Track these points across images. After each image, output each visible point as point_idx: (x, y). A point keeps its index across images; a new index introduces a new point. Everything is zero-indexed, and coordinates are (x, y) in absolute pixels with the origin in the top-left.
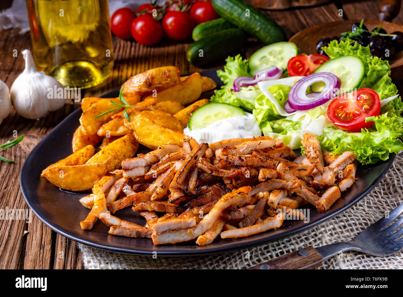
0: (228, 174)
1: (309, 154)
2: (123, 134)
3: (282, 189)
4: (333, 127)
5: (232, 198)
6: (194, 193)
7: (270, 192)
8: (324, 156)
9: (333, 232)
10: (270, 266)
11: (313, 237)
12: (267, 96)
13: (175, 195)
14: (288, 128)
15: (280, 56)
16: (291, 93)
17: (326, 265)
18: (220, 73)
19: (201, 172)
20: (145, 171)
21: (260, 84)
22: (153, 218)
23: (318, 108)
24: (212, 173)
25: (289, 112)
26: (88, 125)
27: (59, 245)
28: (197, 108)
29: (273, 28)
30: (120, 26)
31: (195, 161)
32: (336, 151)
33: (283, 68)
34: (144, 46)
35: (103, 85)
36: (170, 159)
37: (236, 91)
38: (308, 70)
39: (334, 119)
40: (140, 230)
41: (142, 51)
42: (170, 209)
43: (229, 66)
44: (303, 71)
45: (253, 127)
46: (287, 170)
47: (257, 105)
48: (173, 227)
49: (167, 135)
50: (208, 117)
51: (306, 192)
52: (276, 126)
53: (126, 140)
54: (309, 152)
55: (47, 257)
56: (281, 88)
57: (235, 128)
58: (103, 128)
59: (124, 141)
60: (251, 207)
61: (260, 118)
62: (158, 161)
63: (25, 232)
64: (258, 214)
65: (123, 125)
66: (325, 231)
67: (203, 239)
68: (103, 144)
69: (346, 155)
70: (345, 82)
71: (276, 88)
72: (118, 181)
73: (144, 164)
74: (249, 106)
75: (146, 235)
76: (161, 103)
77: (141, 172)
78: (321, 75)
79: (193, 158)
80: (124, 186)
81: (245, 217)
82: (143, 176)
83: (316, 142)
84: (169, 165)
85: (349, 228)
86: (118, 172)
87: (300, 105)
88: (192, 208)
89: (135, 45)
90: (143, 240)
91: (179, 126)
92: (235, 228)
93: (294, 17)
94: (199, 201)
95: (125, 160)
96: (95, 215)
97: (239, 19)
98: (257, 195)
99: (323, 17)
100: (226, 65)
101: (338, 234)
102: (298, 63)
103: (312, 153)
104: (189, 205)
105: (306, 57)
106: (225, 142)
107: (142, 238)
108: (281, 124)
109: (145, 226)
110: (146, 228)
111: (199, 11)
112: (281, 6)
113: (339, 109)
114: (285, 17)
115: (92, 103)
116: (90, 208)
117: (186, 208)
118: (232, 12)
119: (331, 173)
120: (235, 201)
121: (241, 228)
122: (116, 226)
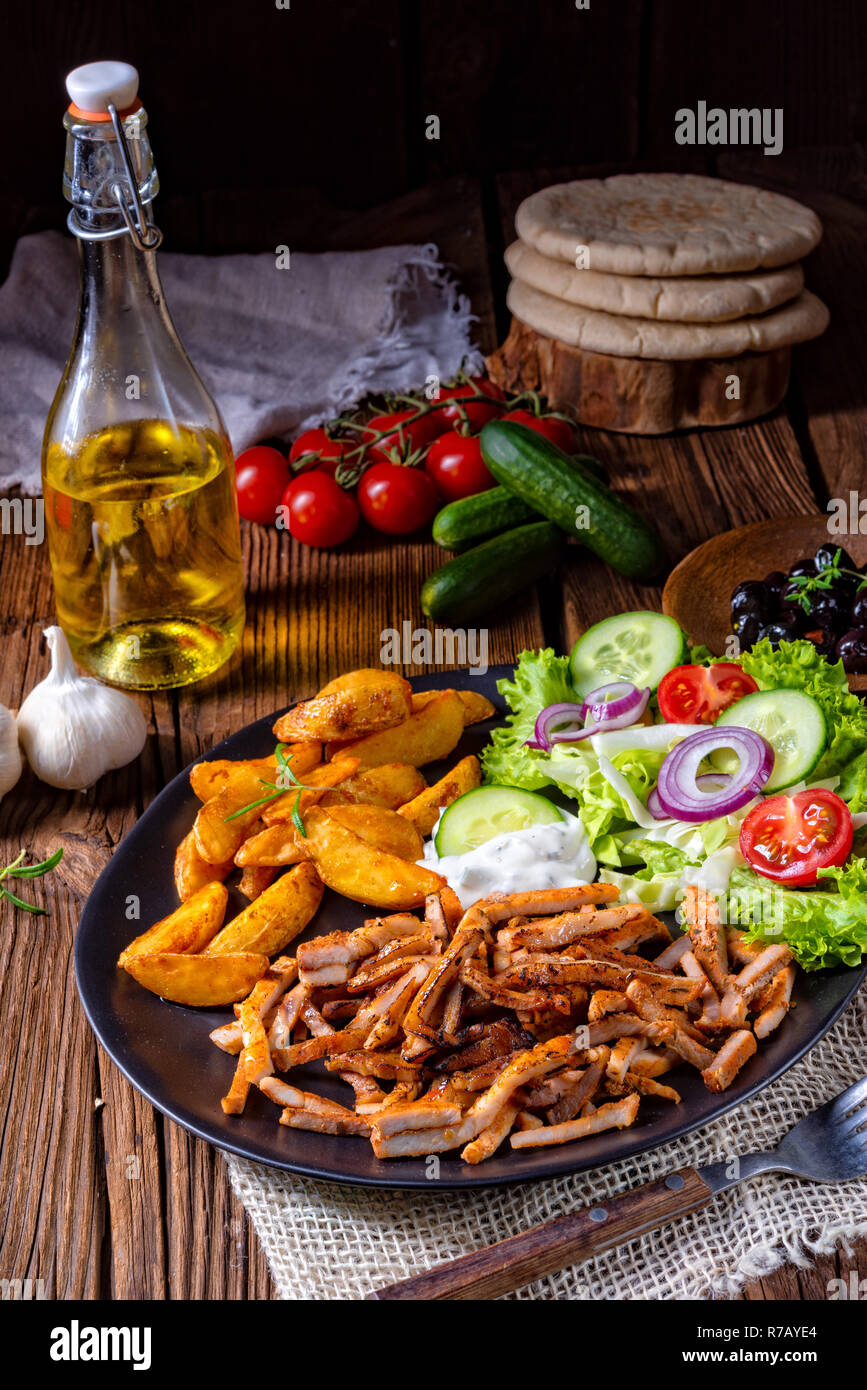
0: (525, 1004)
1: (698, 936)
2: (293, 864)
3: (637, 1035)
5: (535, 1064)
6: (455, 1042)
7: (611, 1044)
8: (729, 942)
9: (739, 1124)
10: (609, 1211)
11: (697, 1137)
12: (609, 779)
13: (415, 1046)
14: (655, 863)
15: (642, 652)
16: (665, 771)
17: (720, 1203)
18: (504, 686)
19: (468, 991)
20: (348, 974)
21: (596, 741)
22: (370, 1091)
23: (720, 822)
24: (492, 998)
25: (657, 819)
26: (212, 839)
27: (174, 1136)
28: (452, 793)
29: (629, 530)
30: (251, 496)
31: (458, 969)
32: (755, 935)
33: (650, 688)
34: (312, 550)
35: (222, 675)
36: (401, 952)
38: (705, 705)
40: (345, 1120)
41: (310, 564)
42: (405, 1075)
43: (524, 672)
44: (692, 707)
45: (578, 851)
46: (649, 997)
47: (587, 797)
48: (414, 1124)
49: (389, 871)
50: (478, 823)
51: (685, 1043)
52: (628, 849)
53: (299, 882)
55: (151, 1166)
56: (642, 756)
57: (537, 858)
58: (248, 847)
59: (295, 883)
60: (574, 1075)
61: (595, 828)
62: (376, 951)
63: (98, 1103)
64: (586, 1094)
65: (290, 841)
66: (723, 1123)
67: (475, 1149)
68: (244, 879)
69: (772, 953)
70: (783, 758)
71: (633, 757)
72: (291, 994)
73: (346, 959)
74: (571, 795)
75: (358, 1131)
76: (371, 772)
77: (337, 975)
78: (731, 734)
79: (453, 963)
80: (305, 1008)
81: (560, 1099)
82: (345, 985)
83: (713, 909)
84: (402, 967)
85: (771, 1114)
86: (286, 967)
87: (682, 808)
88: (449, 1074)
89: (290, 543)
90: (352, 1140)
91: (414, 839)
92: (540, 1122)
93: (684, 461)
94: (465, 1058)
95: (304, 948)
96: (250, 1080)
97: (549, 502)
98: (585, 1055)
99: (757, 466)
100: (517, 668)
101: (749, 1128)
102: (682, 687)
103: (704, 934)
104: (444, 1067)
105: (702, 672)
106: (517, 902)
107: (350, 1136)
108: (640, 850)
109: (354, 1110)
110: (358, 1115)
111: (449, 462)
112: (652, 428)
113: (765, 833)
114: (662, 461)
115: (216, 775)
116: (232, 1052)
117: (438, 1074)
118: (532, 483)
119: (739, 1000)
120: (539, 1070)
121: (551, 1124)
122: (295, 1108)
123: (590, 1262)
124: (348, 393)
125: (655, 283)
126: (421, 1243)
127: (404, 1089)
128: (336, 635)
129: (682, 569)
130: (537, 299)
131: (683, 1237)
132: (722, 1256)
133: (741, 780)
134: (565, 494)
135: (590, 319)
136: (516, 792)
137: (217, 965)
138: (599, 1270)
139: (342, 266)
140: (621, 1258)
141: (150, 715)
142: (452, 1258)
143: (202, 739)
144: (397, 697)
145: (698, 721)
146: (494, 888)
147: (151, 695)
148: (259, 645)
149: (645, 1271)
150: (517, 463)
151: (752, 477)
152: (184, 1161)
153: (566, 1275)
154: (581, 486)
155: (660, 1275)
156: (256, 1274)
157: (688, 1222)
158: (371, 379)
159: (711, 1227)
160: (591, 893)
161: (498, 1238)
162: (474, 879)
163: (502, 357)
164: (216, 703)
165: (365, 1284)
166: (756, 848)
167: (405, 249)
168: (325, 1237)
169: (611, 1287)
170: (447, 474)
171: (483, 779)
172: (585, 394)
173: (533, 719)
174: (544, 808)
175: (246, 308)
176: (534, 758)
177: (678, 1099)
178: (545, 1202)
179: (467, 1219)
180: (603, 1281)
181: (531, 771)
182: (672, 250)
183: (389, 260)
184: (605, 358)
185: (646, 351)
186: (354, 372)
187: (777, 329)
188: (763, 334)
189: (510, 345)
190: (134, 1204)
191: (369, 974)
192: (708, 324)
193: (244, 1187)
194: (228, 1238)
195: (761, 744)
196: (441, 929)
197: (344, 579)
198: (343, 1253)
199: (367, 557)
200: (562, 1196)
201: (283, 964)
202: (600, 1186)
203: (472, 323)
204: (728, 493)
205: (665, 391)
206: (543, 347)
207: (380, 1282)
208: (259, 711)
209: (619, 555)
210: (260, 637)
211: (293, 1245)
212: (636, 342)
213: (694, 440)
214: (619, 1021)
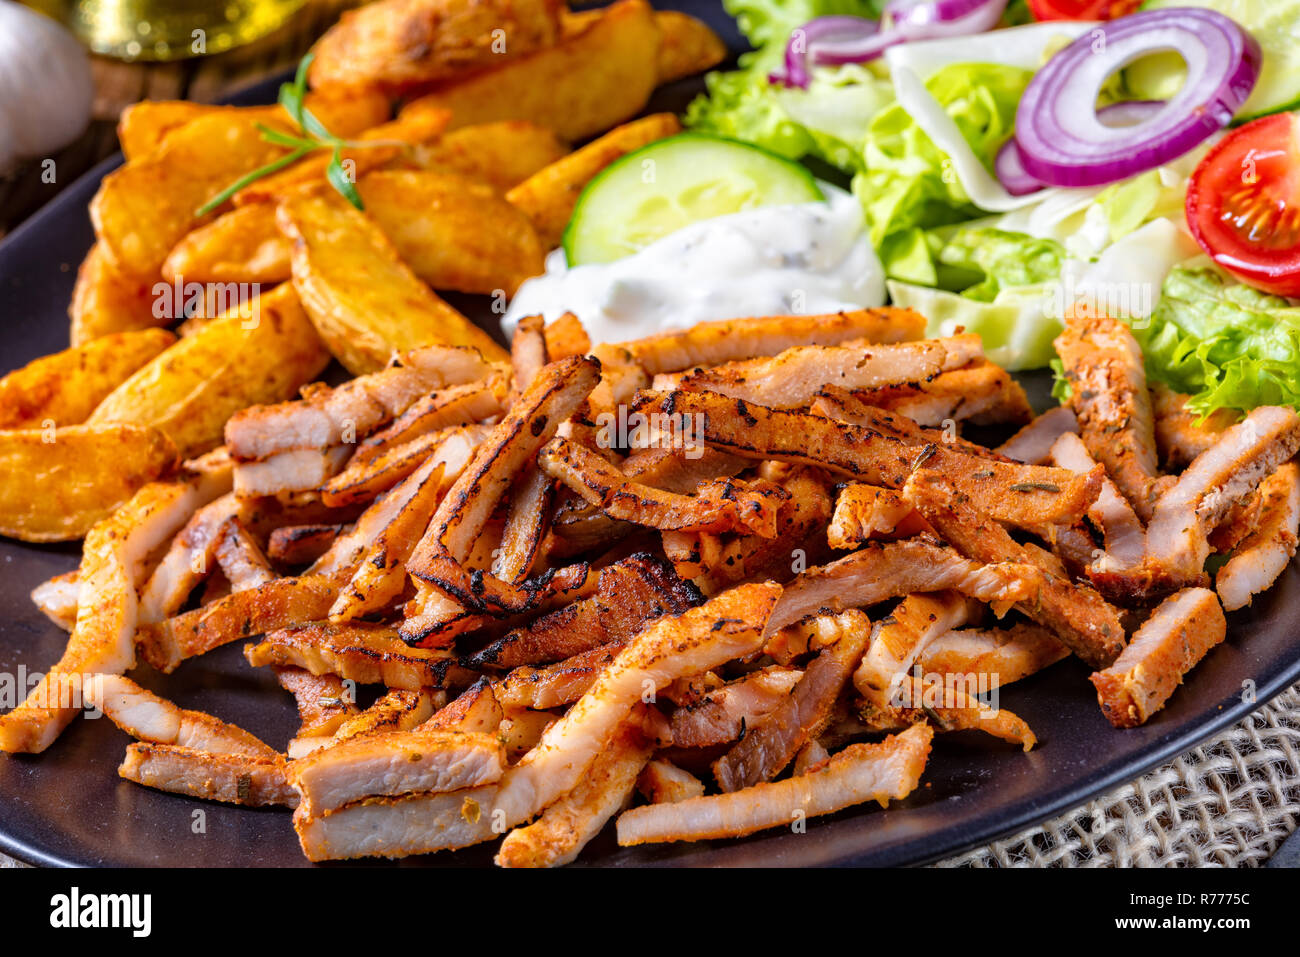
0: (679, 517)
1: (1090, 405)
2: (275, 277)
3: (943, 596)
4: (1209, 272)
5: (682, 648)
6: (517, 600)
7: (878, 612)
8: (1159, 417)
9: (1176, 807)
11: (1073, 835)
12: (921, 119)
13: (431, 609)
14: (1002, 270)
16: (1031, 101)
19: (559, 494)
20: (328, 469)
21: (896, 57)
22: (329, 708)
23: (1144, 181)
24: (608, 504)
25: (1015, 193)
26: (125, 230)
28: (611, 159)
31: (537, 440)
32: (1217, 393)
37: (789, 83)
39: (1214, 239)
40: (256, 771)
42: (403, 674)
45: (846, 256)
47: (873, 156)
48: (390, 782)
50: (654, 206)
52: (953, 254)
53: (283, 313)
54: (1090, 395)
56: (986, 75)
57: (761, 262)
58: (191, 247)
60: (781, 679)
61: (885, 213)
62: (388, 421)
64: (807, 724)
65: (276, 233)
66: (1137, 803)
67: (526, 847)
69: (1261, 424)
70: (1280, 58)
71: (963, 80)
72: (208, 510)
73: (322, 440)
74: (840, 158)
75: (283, 796)
76: (464, 136)
78: (1170, 21)
79: (526, 429)
81: (745, 733)
82: (320, 491)
83: (1122, 348)
84: (429, 448)
85: (1251, 787)
86: (218, 463)
87: (1064, 161)
88: (503, 673)
90: (263, 814)
91: (528, 243)
92: (697, 786)
94: (539, 639)
95: (242, 416)
98: (808, 629)
101: (1199, 818)
103: (1103, 400)
104: (492, 658)
106: (704, 336)
107: (267, 809)
108: (975, 251)
109: (284, 751)
110: (286, 760)
113: (1242, 189)
116: (61, 624)
117: (479, 670)
119: (1190, 521)
120: (695, 660)
121: (720, 792)
122: (155, 743)
127: (397, 705)
133: (1190, 100)
136: (733, 148)
144: (528, 1)
145: (1104, 17)
146: (669, 320)
160: (866, 322)
162: (628, 301)
166: (1223, 220)
174: (786, 179)
177: (1029, 740)
181: (770, 124)
191: (369, 465)
195: (1232, 35)
214: (910, 556)
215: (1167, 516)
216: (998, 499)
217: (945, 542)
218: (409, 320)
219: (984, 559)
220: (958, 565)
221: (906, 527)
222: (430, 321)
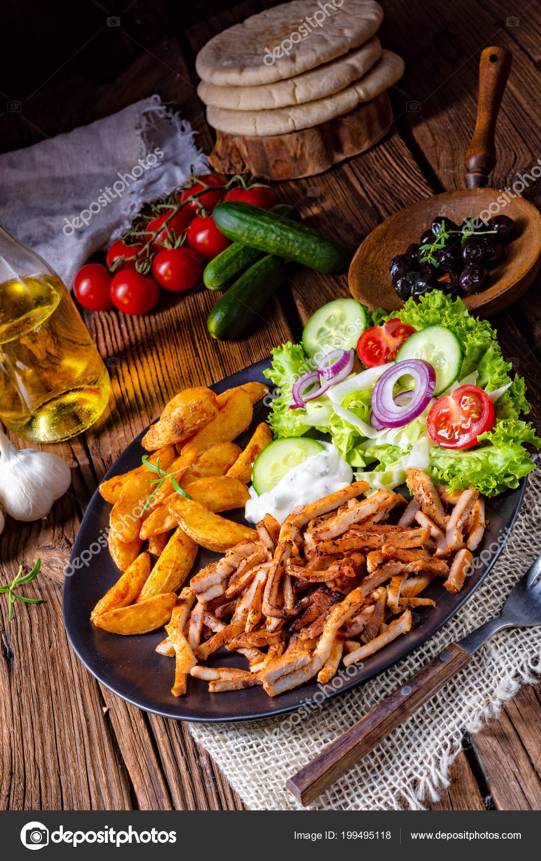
0: (329, 578)
1: (421, 498)
2: (174, 528)
4: (438, 447)
5: (344, 613)
6: (295, 612)
7: (386, 584)
8: (440, 494)
9: (476, 604)
10: (412, 686)
11: (453, 621)
12: (344, 417)
13: (273, 623)
14: (384, 459)
15: (343, 326)
16: (374, 400)
17: (477, 658)
18: (268, 373)
19: (294, 580)
20: (224, 588)
21: (329, 393)
22: (256, 656)
23: (415, 421)
24: (309, 579)
25: (378, 431)
28: (256, 451)
29: (318, 245)
31: (283, 568)
32: (453, 484)
33: (352, 349)
34: (138, 317)
35: (107, 416)
36: (250, 566)
38: (388, 349)
40: (246, 679)
41: (139, 326)
42: (272, 641)
43: (277, 361)
44: (380, 353)
45: (338, 465)
47: (334, 430)
48: (284, 671)
50: (275, 467)
52: (367, 454)
53: (181, 538)
55: (145, 739)
56: (358, 395)
57: (315, 478)
58: (145, 527)
59: (180, 541)
60: (369, 609)
61: (344, 447)
62: (235, 570)
63: (105, 710)
64: (379, 619)
65: (168, 514)
66: (467, 608)
67: (324, 674)
68: (150, 545)
69: (466, 495)
70: (440, 370)
71: (352, 397)
72: (194, 610)
73: (219, 580)
74: (324, 431)
75: (255, 683)
76: (204, 456)
77: (218, 591)
78: (406, 365)
79: (279, 566)
80: (204, 617)
81: (365, 627)
82: (224, 595)
83: (424, 479)
84: (251, 575)
85: (493, 592)
86: (187, 594)
87: (390, 421)
88: (298, 632)
89: (124, 316)
90: (253, 689)
91: (241, 488)
92: (358, 644)
93: (343, 184)
94: (304, 620)
95: (193, 581)
96: (184, 672)
97: (266, 244)
98: (372, 596)
99: (388, 173)
100: (273, 360)
101: (482, 605)
102: (370, 343)
103: (424, 496)
104: (294, 629)
105: (380, 330)
106: (310, 511)
107: (252, 687)
108: (374, 453)
109: (249, 670)
110: (252, 673)
111: (201, 237)
112: (318, 170)
113: (441, 422)
114: (330, 189)
115: (114, 487)
116: (171, 656)
117: (292, 634)
118: (252, 236)
119: (456, 532)
120: (348, 615)
121: (365, 644)
122: (215, 680)
123: (410, 718)
124: (133, 207)
125: (290, 82)
126: (311, 738)
127: (275, 649)
128: (166, 367)
129: (355, 261)
130: (224, 114)
131: (460, 686)
132: (486, 691)
133: (419, 393)
134: (274, 236)
135: (258, 117)
136: (292, 440)
137: (148, 606)
138: (417, 721)
139: (105, 127)
140: (428, 710)
141: (72, 455)
142: (331, 742)
143: (105, 460)
144: (207, 404)
145: (387, 361)
146: (296, 505)
147: (69, 442)
148: (123, 389)
149: (444, 714)
150: (239, 227)
151: (387, 181)
152: (163, 730)
153: (399, 731)
154: (281, 228)
155: (453, 714)
156: (223, 786)
157: (461, 676)
158: (144, 194)
159: (475, 674)
160: (352, 491)
161: (354, 721)
162: (282, 503)
163: (217, 154)
164: (108, 435)
165: (285, 773)
166: (439, 433)
167: (140, 103)
168: (255, 753)
169: (427, 730)
170: (202, 244)
171: (272, 436)
172: (272, 163)
173: (290, 389)
174: (310, 444)
175: (58, 173)
176: (297, 415)
177: (434, 604)
178: (375, 690)
179: (333, 715)
180: (421, 727)
181: (298, 424)
182: (293, 58)
183: (132, 114)
184: (276, 138)
185: (298, 126)
186: (133, 193)
187: (373, 85)
188: (365, 91)
189: (219, 146)
190: (142, 765)
191: (236, 584)
192: (330, 96)
193: (200, 737)
194: (201, 769)
195: (424, 366)
196: (270, 544)
197: (162, 330)
198: (267, 760)
199: (172, 311)
200: (384, 683)
201: (186, 593)
202: (405, 670)
203: (195, 136)
204: (375, 197)
205: (318, 145)
206: (238, 141)
207: (293, 770)
208: (134, 432)
209: (317, 262)
210: (122, 384)
211: (237, 764)
212: (290, 123)
213: (346, 168)
214: (390, 567)
215: (450, 531)
216: (406, 544)
217: (397, 560)
218: (220, 529)
219: (407, 562)
220: (402, 566)
221: (386, 560)
222: (226, 528)
